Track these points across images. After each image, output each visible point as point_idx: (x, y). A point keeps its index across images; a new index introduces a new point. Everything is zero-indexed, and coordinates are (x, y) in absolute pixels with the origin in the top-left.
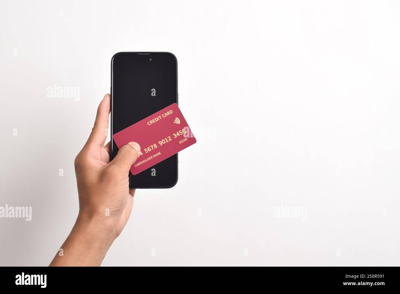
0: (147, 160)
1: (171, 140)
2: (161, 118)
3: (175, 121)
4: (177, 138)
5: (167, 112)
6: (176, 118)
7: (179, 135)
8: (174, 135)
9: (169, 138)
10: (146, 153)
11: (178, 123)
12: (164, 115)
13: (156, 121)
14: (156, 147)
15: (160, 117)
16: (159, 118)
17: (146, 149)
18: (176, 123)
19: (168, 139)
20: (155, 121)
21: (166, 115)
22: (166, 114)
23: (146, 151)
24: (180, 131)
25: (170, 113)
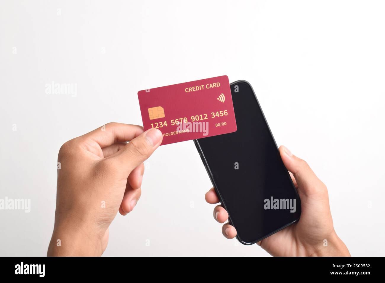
0: (170, 134)
1: (207, 118)
2: (203, 89)
3: (219, 97)
4: (214, 118)
5: (213, 84)
6: (222, 94)
7: (218, 115)
8: (213, 114)
9: (205, 115)
10: (172, 125)
11: (222, 101)
12: (208, 86)
13: (197, 90)
14: (186, 121)
15: (203, 86)
16: (201, 87)
17: (173, 120)
18: (220, 100)
19: (204, 117)
20: (195, 89)
21: (210, 87)
22: (211, 84)
23: (173, 123)
24: (220, 112)
25: (216, 85)
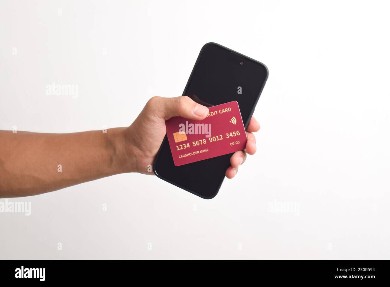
0: (193, 154)
1: (223, 139)
2: (217, 114)
3: (231, 120)
4: (229, 138)
5: (225, 109)
6: (233, 117)
7: (232, 136)
8: (227, 135)
9: (221, 136)
10: (194, 146)
11: (234, 123)
12: (221, 112)
14: (205, 142)
15: (216, 111)
16: (215, 113)
17: (194, 142)
18: (232, 123)
19: (220, 138)
20: (211, 115)
21: (223, 112)
22: (223, 110)
23: (194, 145)
24: (233, 132)
25: (228, 110)
